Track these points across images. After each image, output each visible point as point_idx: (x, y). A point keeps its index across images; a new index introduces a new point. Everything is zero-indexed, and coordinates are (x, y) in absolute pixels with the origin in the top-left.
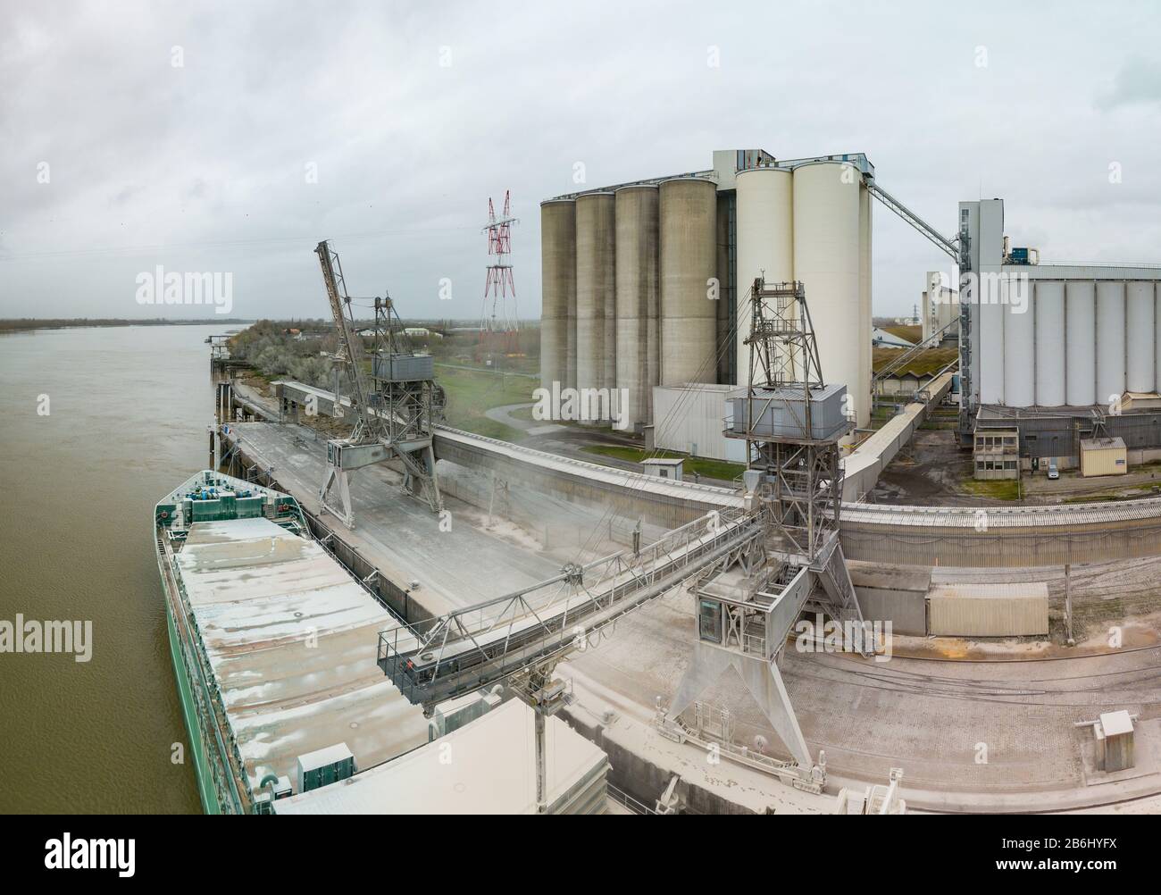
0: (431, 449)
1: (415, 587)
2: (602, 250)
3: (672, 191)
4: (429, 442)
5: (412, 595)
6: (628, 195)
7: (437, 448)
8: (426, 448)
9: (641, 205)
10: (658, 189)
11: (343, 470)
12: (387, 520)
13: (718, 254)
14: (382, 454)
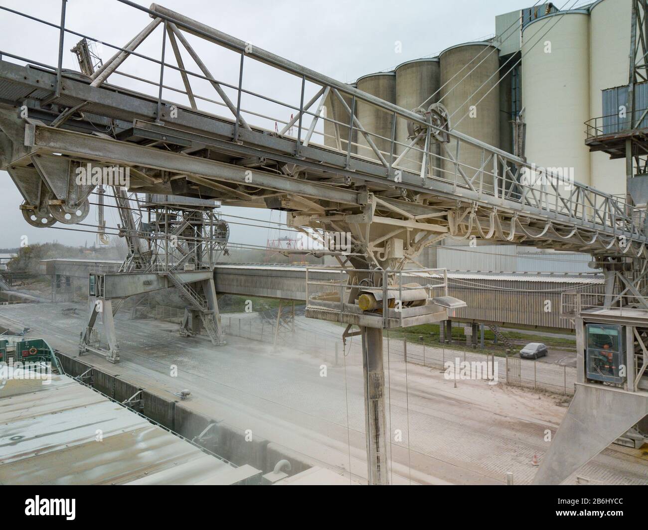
0: (212, 281)
1: (184, 396)
2: (383, 128)
3: (453, 59)
4: (209, 275)
5: (182, 404)
6: (409, 71)
7: (219, 282)
8: (206, 281)
9: (421, 79)
10: (438, 63)
11: (107, 299)
12: (161, 354)
13: (501, 122)
14: (155, 283)
